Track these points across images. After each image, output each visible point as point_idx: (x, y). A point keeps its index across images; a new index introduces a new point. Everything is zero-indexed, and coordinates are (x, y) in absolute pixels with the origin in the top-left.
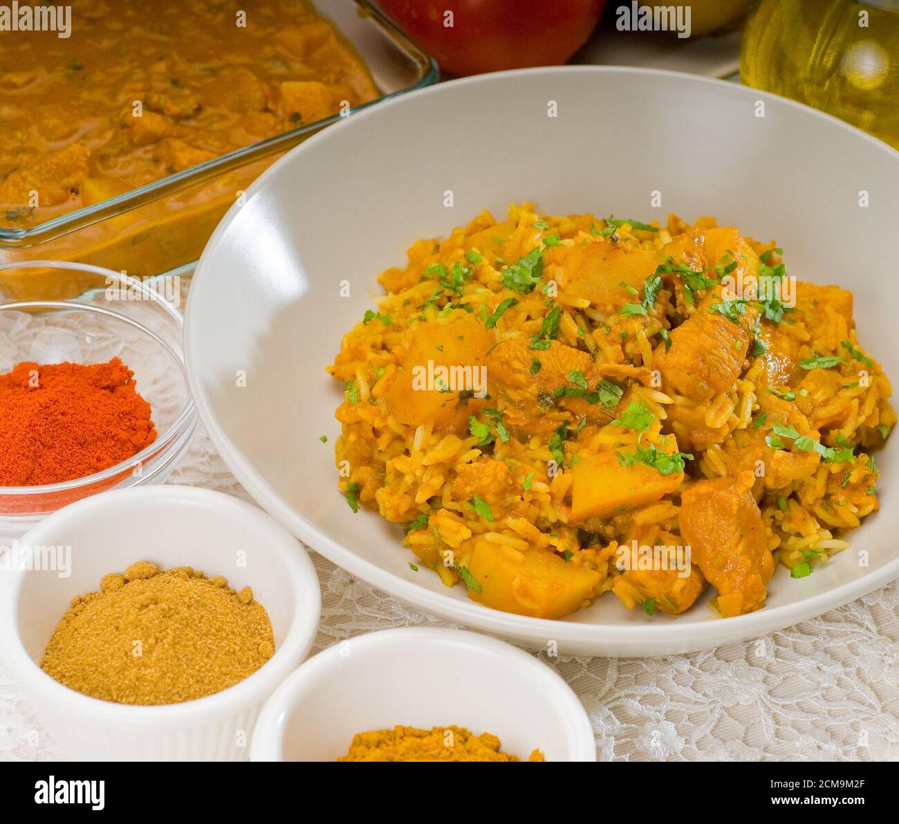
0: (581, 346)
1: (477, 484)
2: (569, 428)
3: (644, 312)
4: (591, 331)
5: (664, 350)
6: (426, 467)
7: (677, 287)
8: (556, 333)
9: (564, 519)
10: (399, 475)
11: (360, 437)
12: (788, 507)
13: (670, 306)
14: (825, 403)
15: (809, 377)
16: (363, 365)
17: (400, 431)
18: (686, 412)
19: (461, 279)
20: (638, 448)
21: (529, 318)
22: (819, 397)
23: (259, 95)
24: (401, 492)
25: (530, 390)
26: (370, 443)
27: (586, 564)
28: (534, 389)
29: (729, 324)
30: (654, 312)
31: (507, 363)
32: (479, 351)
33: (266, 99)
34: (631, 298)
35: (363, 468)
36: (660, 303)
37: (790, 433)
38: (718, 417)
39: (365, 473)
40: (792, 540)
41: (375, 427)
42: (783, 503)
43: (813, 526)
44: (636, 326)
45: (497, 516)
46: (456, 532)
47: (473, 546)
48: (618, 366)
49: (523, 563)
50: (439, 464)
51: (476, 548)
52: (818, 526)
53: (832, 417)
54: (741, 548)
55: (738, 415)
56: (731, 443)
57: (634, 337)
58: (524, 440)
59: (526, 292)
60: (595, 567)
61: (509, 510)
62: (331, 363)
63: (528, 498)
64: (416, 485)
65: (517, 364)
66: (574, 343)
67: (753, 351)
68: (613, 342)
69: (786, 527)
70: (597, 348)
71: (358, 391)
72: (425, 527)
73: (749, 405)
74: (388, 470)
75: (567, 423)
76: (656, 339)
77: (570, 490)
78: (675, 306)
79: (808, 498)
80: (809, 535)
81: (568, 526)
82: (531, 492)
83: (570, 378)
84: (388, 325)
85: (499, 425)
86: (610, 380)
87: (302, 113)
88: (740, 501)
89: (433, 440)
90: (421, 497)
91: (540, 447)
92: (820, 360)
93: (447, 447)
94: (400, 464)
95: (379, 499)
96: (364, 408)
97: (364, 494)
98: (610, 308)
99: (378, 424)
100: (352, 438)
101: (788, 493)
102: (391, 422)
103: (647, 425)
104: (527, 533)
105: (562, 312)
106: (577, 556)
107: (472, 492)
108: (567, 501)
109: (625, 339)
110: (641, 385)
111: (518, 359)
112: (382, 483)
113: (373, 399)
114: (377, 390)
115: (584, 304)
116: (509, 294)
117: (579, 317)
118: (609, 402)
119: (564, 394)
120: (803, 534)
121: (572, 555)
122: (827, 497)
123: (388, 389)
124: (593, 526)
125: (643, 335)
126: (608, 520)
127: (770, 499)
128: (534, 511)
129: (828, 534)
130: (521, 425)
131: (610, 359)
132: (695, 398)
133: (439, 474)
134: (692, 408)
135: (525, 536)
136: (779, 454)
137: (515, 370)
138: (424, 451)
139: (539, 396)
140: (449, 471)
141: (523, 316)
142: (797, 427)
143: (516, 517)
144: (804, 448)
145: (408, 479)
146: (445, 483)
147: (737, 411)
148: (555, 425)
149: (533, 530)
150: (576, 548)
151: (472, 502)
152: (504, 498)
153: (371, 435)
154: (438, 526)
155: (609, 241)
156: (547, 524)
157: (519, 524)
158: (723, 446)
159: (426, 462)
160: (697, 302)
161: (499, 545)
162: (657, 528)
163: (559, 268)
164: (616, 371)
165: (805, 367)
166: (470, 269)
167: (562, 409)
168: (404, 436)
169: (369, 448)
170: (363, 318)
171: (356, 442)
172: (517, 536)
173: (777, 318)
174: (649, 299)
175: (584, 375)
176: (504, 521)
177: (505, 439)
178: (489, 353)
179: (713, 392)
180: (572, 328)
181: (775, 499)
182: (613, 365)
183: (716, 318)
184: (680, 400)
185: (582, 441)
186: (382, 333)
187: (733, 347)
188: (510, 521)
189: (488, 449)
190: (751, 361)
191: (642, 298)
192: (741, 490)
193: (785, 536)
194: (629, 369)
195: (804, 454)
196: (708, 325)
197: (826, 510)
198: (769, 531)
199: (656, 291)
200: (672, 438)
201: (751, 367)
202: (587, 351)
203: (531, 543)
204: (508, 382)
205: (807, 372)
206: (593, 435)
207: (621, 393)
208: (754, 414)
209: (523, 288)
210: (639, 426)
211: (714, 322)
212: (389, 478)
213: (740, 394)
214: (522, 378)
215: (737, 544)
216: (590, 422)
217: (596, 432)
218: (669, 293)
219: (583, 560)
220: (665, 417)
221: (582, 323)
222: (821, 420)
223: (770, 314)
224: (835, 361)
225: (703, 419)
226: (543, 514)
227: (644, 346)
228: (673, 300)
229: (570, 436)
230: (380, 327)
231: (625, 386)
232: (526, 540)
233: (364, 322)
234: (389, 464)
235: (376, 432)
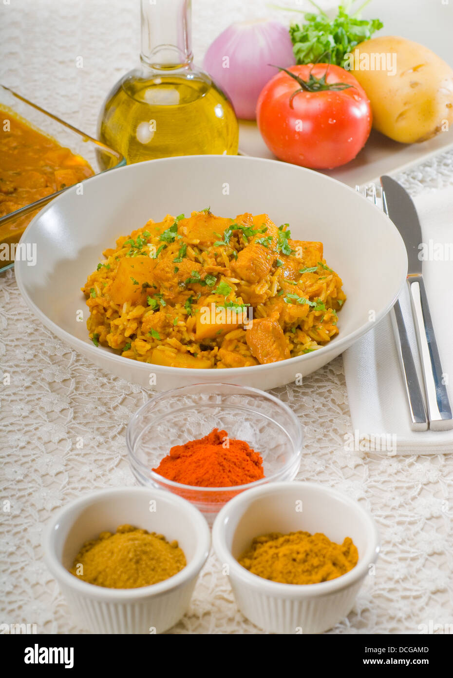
0: (197, 260)
1: (152, 323)
2: (193, 298)
3: (225, 244)
4: (201, 254)
5: (235, 261)
6: (129, 320)
7: (239, 236)
8: (185, 256)
9: (193, 339)
10: (117, 327)
11: (98, 312)
12: (296, 332)
13: (237, 244)
14: (311, 286)
15: (303, 276)
16: (98, 283)
17: (116, 308)
18: (246, 288)
19: (142, 243)
20: (225, 303)
21: (172, 253)
22: (308, 283)
23: (43, 180)
24: (118, 334)
25: (174, 281)
26: (103, 315)
27: (204, 358)
28: (176, 280)
29: (263, 248)
30: (229, 245)
31: (163, 270)
32: (150, 269)
33: (47, 181)
34: (219, 239)
35: (100, 327)
36: (232, 241)
37: (295, 297)
38: (261, 290)
39: (101, 329)
40: (298, 347)
41: (105, 306)
42: (294, 330)
43: (308, 339)
44: (222, 250)
45: (162, 338)
46: (144, 347)
47: (152, 353)
48: (214, 267)
49: (175, 358)
50: (135, 319)
51: (153, 353)
52: (311, 339)
53: (314, 292)
54: (274, 346)
55: (271, 291)
56: (269, 303)
57: (220, 255)
58: (173, 305)
59: (171, 242)
60: (209, 359)
61: (168, 335)
62: (83, 287)
63: (176, 329)
64: (124, 330)
65: (167, 269)
66: (193, 259)
67: (276, 264)
68: (211, 258)
69: (295, 341)
70: (204, 261)
71: (96, 293)
72: (129, 349)
73: (276, 287)
74: (111, 325)
75: (192, 296)
76: (231, 257)
77: (195, 325)
78: (239, 244)
79: (306, 328)
80: (306, 343)
81: (195, 342)
82: (177, 326)
83: (192, 274)
84: (108, 269)
85: (161, 299)
86: (210, 274)
87: (66, 183)
88: (273, 325)
89: (131, 309)
90: (127, 334)
91: (180, 308)
92: (308, 269)
93: (137, 311)
94: (116, 322)
95: (108, 340)
96: (99, 298)
97: (101, 339)
98: (209, 243)
99: (105, 305)
100: (95, 312)
101: (296, 326)
102: (112, 304)
103: (228, 293)
104: (176, 345)
105: (187, 246)
106: (200, 354)
107: (150, 328)
108: (194, 331)
109: (217, 256)
110: (225, 276)
111: (168, 266)
112: (109, 332)
113: (103, 295)
114: (105, 291)
115: (197, 241)
116: (163, 243)
117: (195, 248)
118: (211, 284)
119: (190, 282)
120: (303, 342)
121: (197, 354)
122: (314, 327)
123: (110, 290)
124: (207, 343)
125: (225, 254)
126: (214, 340)
127: (288, 329)
128: (179, 335)
129: (315, 343)
130: (171, 298)
131: (210, 264)
132: (250, 282)
133: (135, 323)
134: (249, 286)
135: (175, 347)
136: (290, 305)
137: (167, 272)
138: (127, 313)
139: (179, 283)
140: (139, 321)
141: (170, 252)
142: (298, 295)
143: (171, 338)
144: (301, 303)
145: (121, 327)
146: (138, 328)
147: (270, 288)
148: (187, 297)
149: (179, 344)
150: (199, 351)
151: (150, 332)
152: (165, 330)
153: (103, 311)
154: (135, 346)
155: (207, 213)
156: (185, 342)
157: (173, 341)
158: (265, 304)
159: (128, 317)
160: (249, 241)
161: (164, 351)
162: (236, 341)
163: (184, 227)
164: (213, 269)
165: (301, 273)
166: (145, 239)
167: (190, 290)
168: (118, 310)
169: (102, 317)
170: (97, 268)
171: (96, 314)
172: (172, 347)
173: (288, 254)
174: (227, 240)
175: (199, 272)
176: (165, 341)
177: (164, 305)
178: (155, 267)
179: (258, 278)
180: (192, 253)
181: (290, 329)
182: (211, 266)
183: (257, 245)
184: (243, 283)
185: (199, 303)
186: (107, 273)
187: (266, 258)
188: (168, 340)
189: (157, 310)
190: (276, 269)
191: (223, 239)
192: (273, 320)
193: (295, 345)
194: (219, 268)
195: (302, 305)
196: (254, 248)
197: (314, 333)
198: (288, 341)
199: (230, 236)
200: (240, 298)
201: (276, 271)
202: (200, 263)
203: (179, 351)
204: (164, 278)
205: (302, 274)
206: (204, 300)
207: (216, 279)
208: (278, 291)
209: (169, 240)
210: (225, 293)
211: (257, 247)
212: (112, 329)
213: (272, 283)
214: (170, 275)
215: (273, 345)
216: (203, 295)
217: (205, 299)
218: (236, 239)
219: (203, 357)
220: (236, 289)
221: (197, 250)
222: (310, 293)
223: (284, 252)
224: (315, 269)
225: (254, 291)
226: (183, 337)
227: (226, 260)
228: (238, 242)
229: (195, 302)
230: (105, 270)
231: (218, 276)
232: (176, 348)
233: (98, 270)
234: (111, 323)
235: (105, 310)
